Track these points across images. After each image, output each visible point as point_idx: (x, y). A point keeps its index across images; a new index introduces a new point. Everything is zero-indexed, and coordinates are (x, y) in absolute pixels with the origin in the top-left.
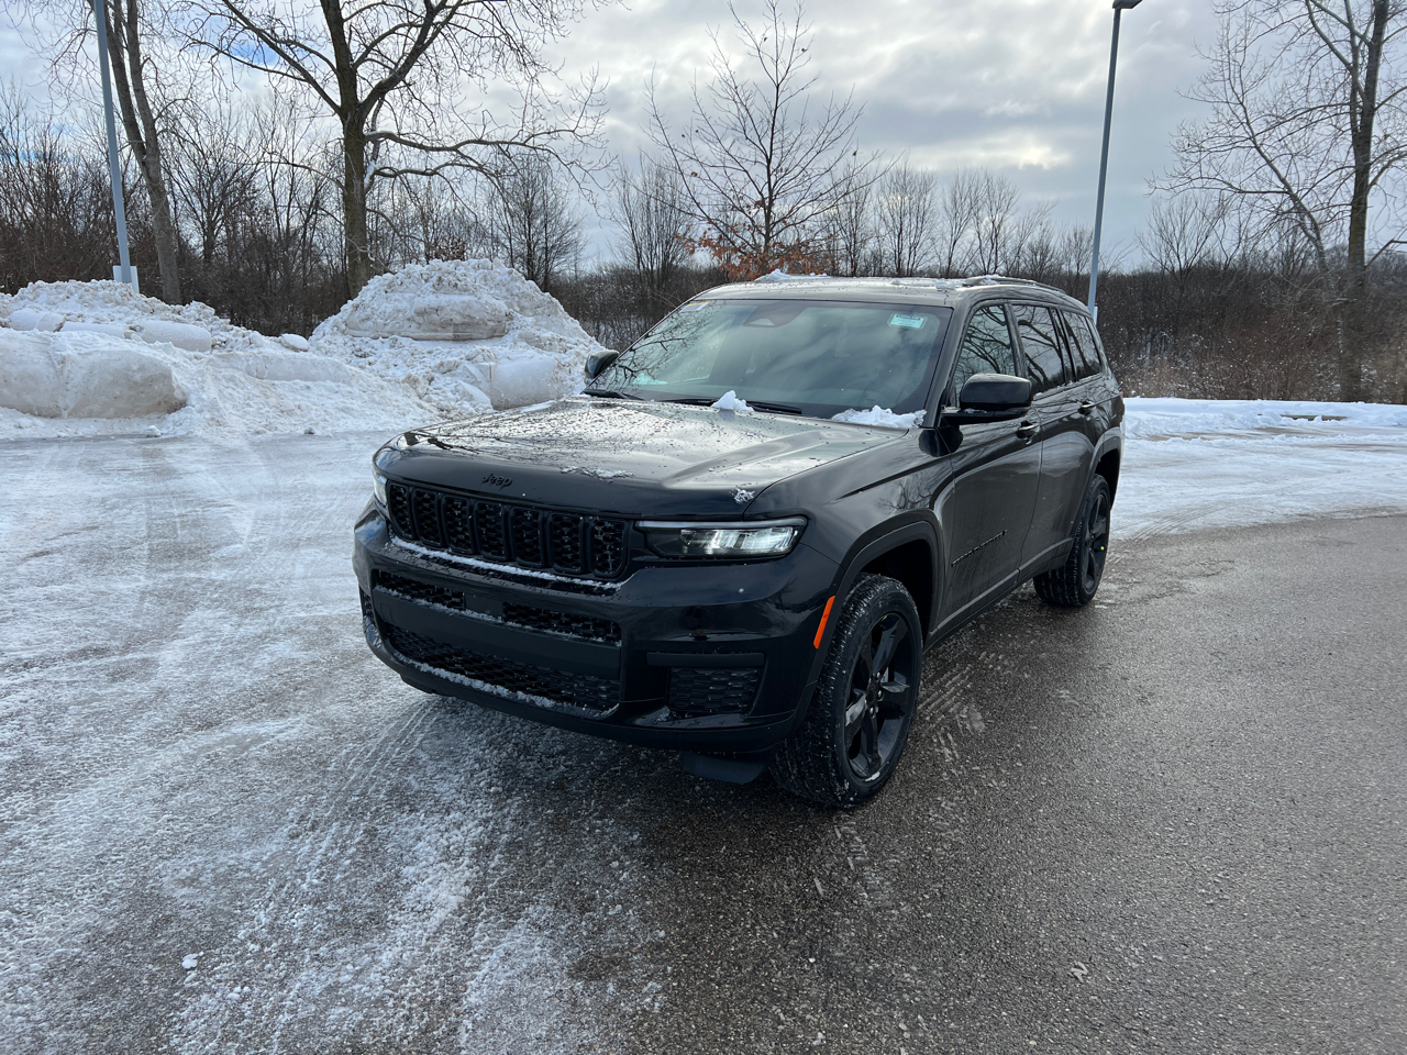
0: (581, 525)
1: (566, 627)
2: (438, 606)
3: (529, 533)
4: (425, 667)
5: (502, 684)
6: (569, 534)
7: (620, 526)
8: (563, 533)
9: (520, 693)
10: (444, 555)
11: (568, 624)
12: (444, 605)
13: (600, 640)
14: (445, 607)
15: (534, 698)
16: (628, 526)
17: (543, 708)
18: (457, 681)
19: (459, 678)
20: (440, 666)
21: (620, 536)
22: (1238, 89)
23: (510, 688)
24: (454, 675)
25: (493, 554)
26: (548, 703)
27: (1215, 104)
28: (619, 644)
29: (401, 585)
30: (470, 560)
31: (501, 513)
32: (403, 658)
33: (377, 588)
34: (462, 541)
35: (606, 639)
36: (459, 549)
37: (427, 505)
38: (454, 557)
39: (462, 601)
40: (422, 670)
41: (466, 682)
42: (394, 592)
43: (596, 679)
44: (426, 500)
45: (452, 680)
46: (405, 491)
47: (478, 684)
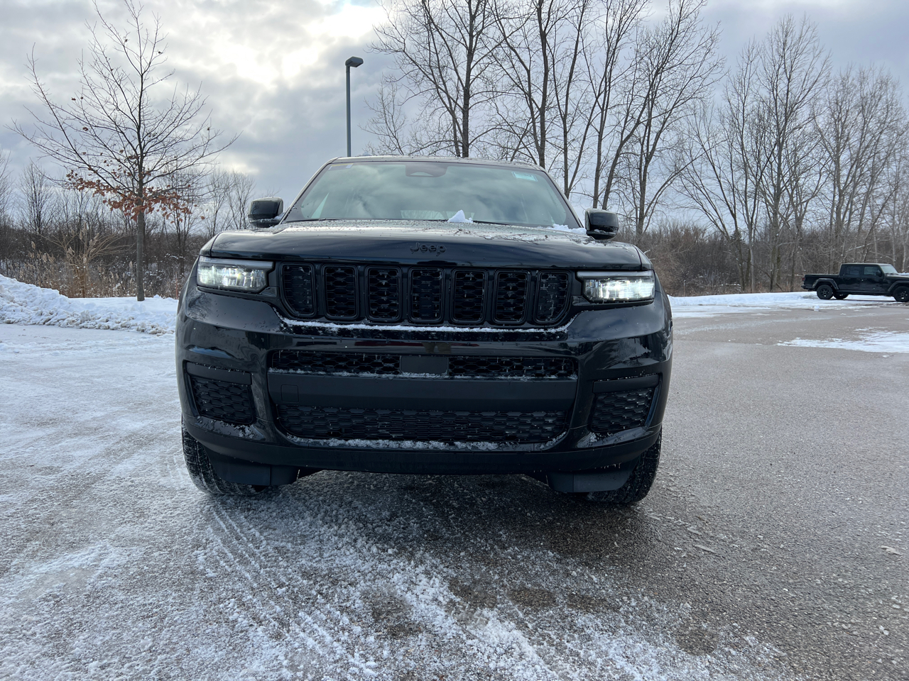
0: (528, 279)
1: (519, 371)
2: (366, 374)
3: (471, 292)
4: (334, 442)
6: (514, 289)
7: (564, 277)
8: (508, 289)
9: (457, 443)
10: (362, 326)
11: (520, 368)
12: (373, 372)
13: (553, 377)
14: (375, 375)
15: (475, 444)
16: (571, 276)
17: (489, 452)
18: (381, 446)
19: (382, 443)
20: (354, 437)
21: (564, 285)
22: (392, 129)
23: (445, 441)
24: (374, 441)
25: (423, 318)
26: (492, 446)
27: (380, 136)
28: (574, 378)
29: (308, 363)
30: (398, 328)
31: (441, 277)
32: (298, 439)
33: (271, 370)
34: (385, 310)
35: (560, 376)
36: (380, 319)
37: (342, 280)
38: (376, 327)
39: (397, 365)
40: (331, 444)
41: (393, 445)
42: (299, 371)
43: (542, 414)
44: (340, 275)
45: (374, 446)
46: (307, 269)
47: (408, 444)
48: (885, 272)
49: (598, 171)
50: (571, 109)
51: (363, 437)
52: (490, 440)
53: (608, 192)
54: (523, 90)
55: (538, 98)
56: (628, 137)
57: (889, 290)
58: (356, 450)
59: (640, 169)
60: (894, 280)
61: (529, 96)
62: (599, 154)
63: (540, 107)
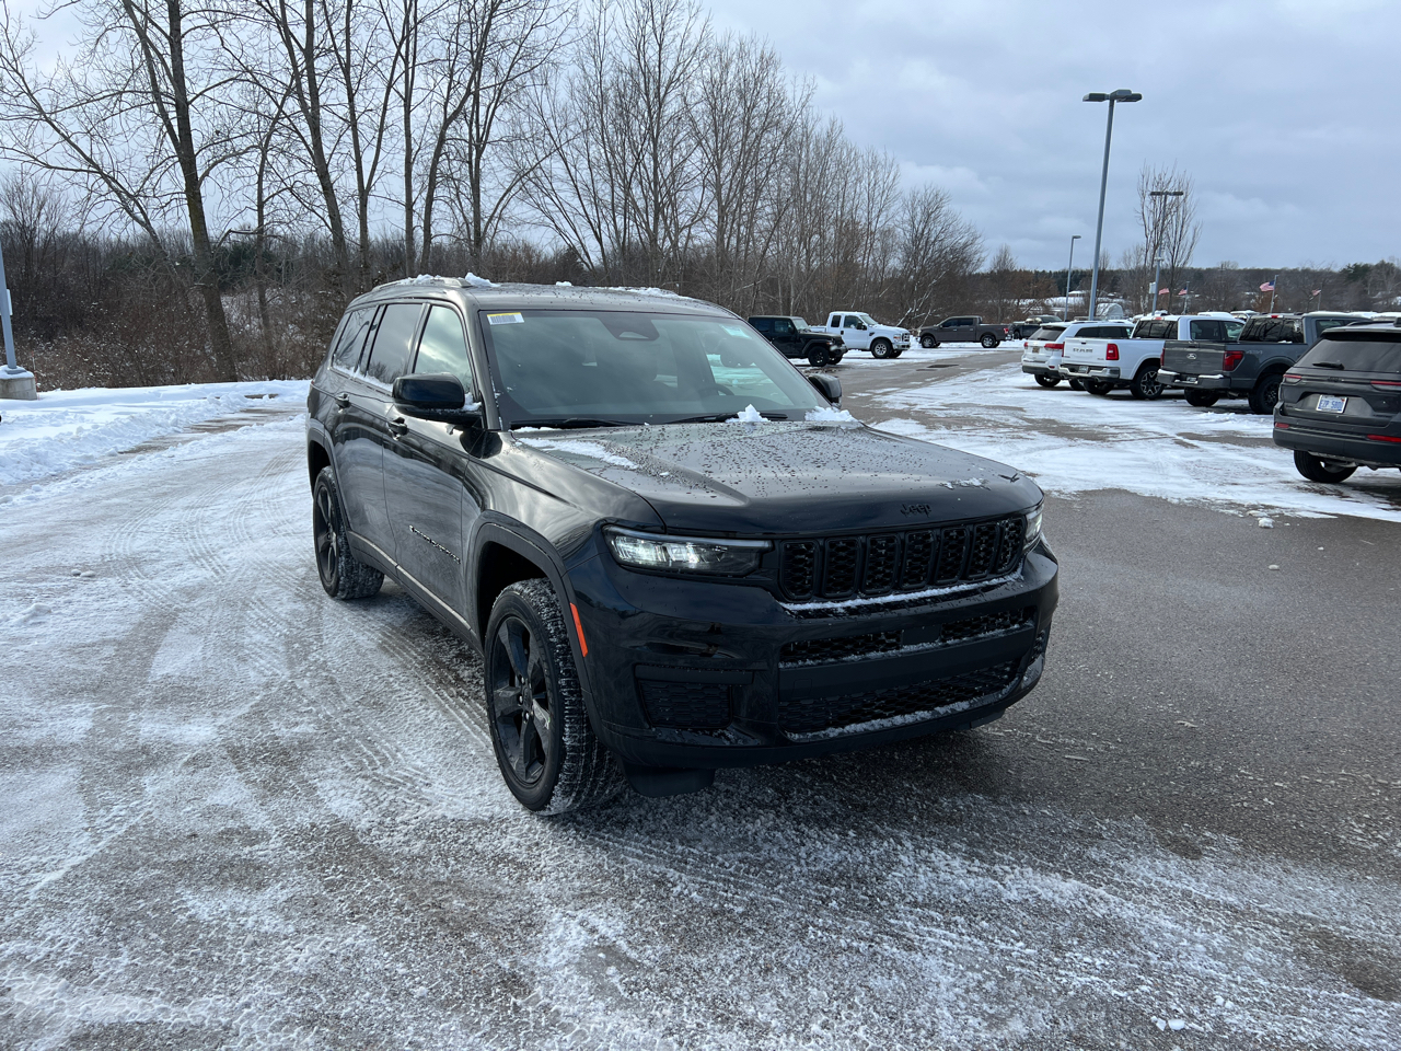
0: (997, 528)
2: (873, 655)
3: (954, 551)
4: (833, 732)
5: (919, 709)
6: (986, 542)
7: (1019, 523)
8: (982, 544)
9: (938, 709)
10: (860, 601)
12: (877, 651)
13: (1016, 626)
14: (880, 654)
15: (951, 706)
16: (1023, 523)
17: (965, 711)
18: (877, 727)
19: (876, 724)
20: (850, 722)
23: (927, 709)
24: (869, 723)
26: (965, 705)
29: (816, 651)
30: (891, 598)
31: (932, 539)
32: (797, 736)
33: (781, 666)
34: (879, 580)
35: (1020, 623)
36: (873, 590)
37: (843, 554)
38: (872, 601)
39: (898, 640)
40: (832, 735)
41: (886, 723)
42: (809, 662)
43: (1002, 665)
44: (843, 549)
45: (871, 729)
46: (809, 547)
47: (898, 720)
48: (798, 328)
49: (409, 164)
50: (356, 58)
51: (858, 721)
52: (962, 699)
53: (430, 200)
54: (273, 15)
55: (300, 33)
56: (456, 113)
57: (803, 352)
58: (855, 736)
59: (470, 163)
60: (808, 338)
61: (282, 25)
62: (408, 135)
63: (304, 47)
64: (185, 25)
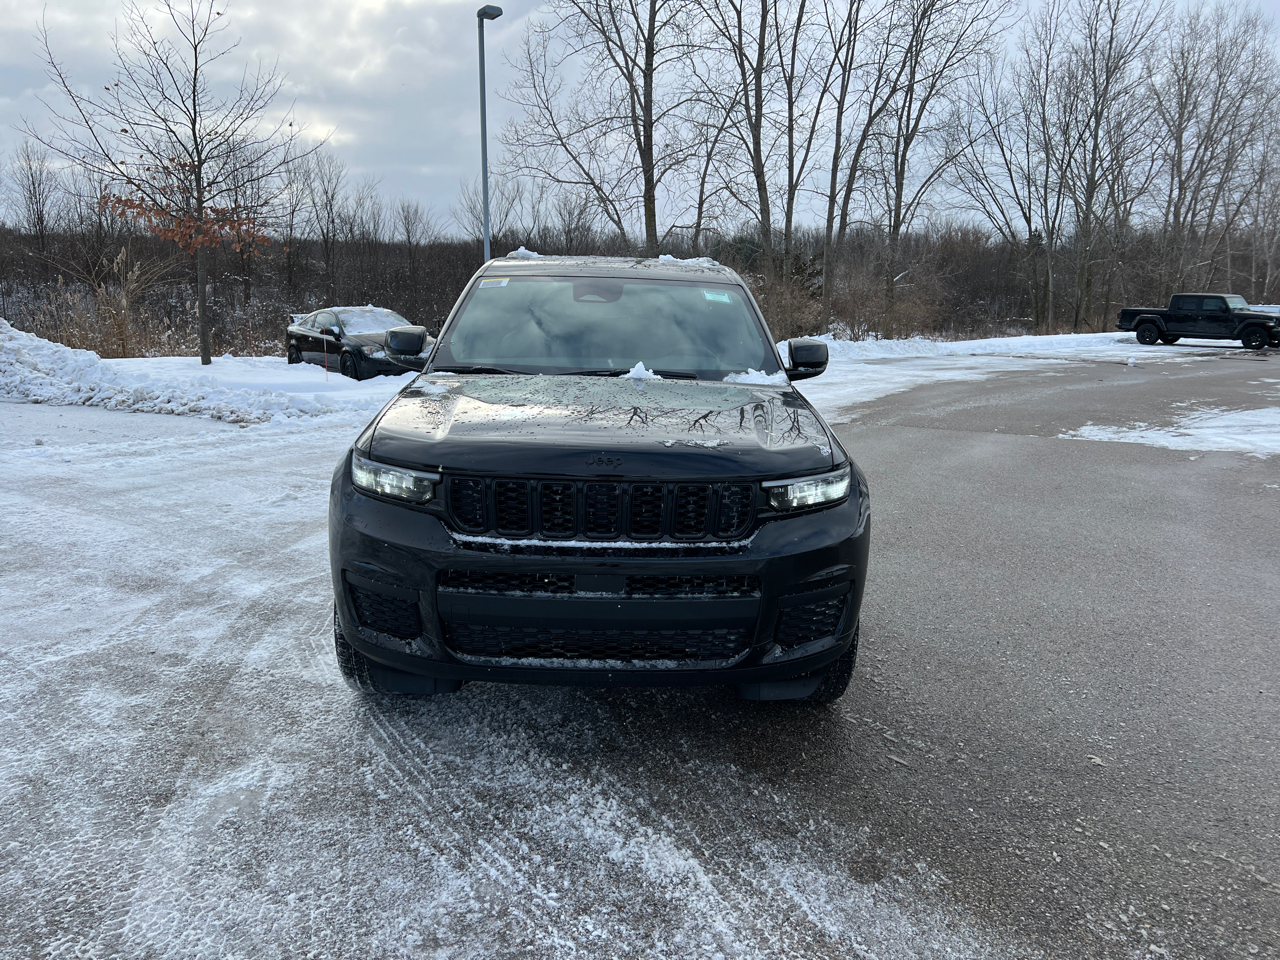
0: (709, 492)
1: (700, 588)
2: (539, 594)
3: (649, 507)
4: (507, 661)
5: (612, 657)
6: (695, 503)
7: (748, 489)
8: (689, 503)
9: (635, 661)
10: (535, 542)
11: (701, 585)
12: (546, 591)
13: (736, 594)
14: (550, 594)
15: (653, 662)
16: (755, 487)
17: (668, 671)
18: (555, 665)
19: (556, 662)
20: (527, 655)
21: (747, 497)
22: (544, 97)
23: (623, 659)
24: (549, 660)
25: (598, 532)
26: (671, 664)
27: (526, 107)
28: (757, 595)
29: (479, 581)
30: (572, 543)
31: (617, 492)
32: (469, 657)
33: (440, 589)
34: (558, 525)
35: (742, 592)
36: (554, 534)
37: (514, 495)
38: (550, 543)
39: (572, 584)
40: (504, 663)
41: (568, 663)
42: (470, 590)
43: (725, 631)
44: (512, 490)
45: (549, 666)
46: (477, 484)
47: (583, 663)
48: (1231, 306)
49: (836, 158)
50: (799, 68)
51: (536, 656)
52: (669, 658)
53: (849, 191)
54: (730, 39)
55: (752, 53)
56: (880, 111)
57: (1236, 332)
58: (530, 669)
59: (896, 155)
60: (1243, 318)
61: (739, 50)
62: (839, 134)
63: (755, 66)
64: (657, 60)
